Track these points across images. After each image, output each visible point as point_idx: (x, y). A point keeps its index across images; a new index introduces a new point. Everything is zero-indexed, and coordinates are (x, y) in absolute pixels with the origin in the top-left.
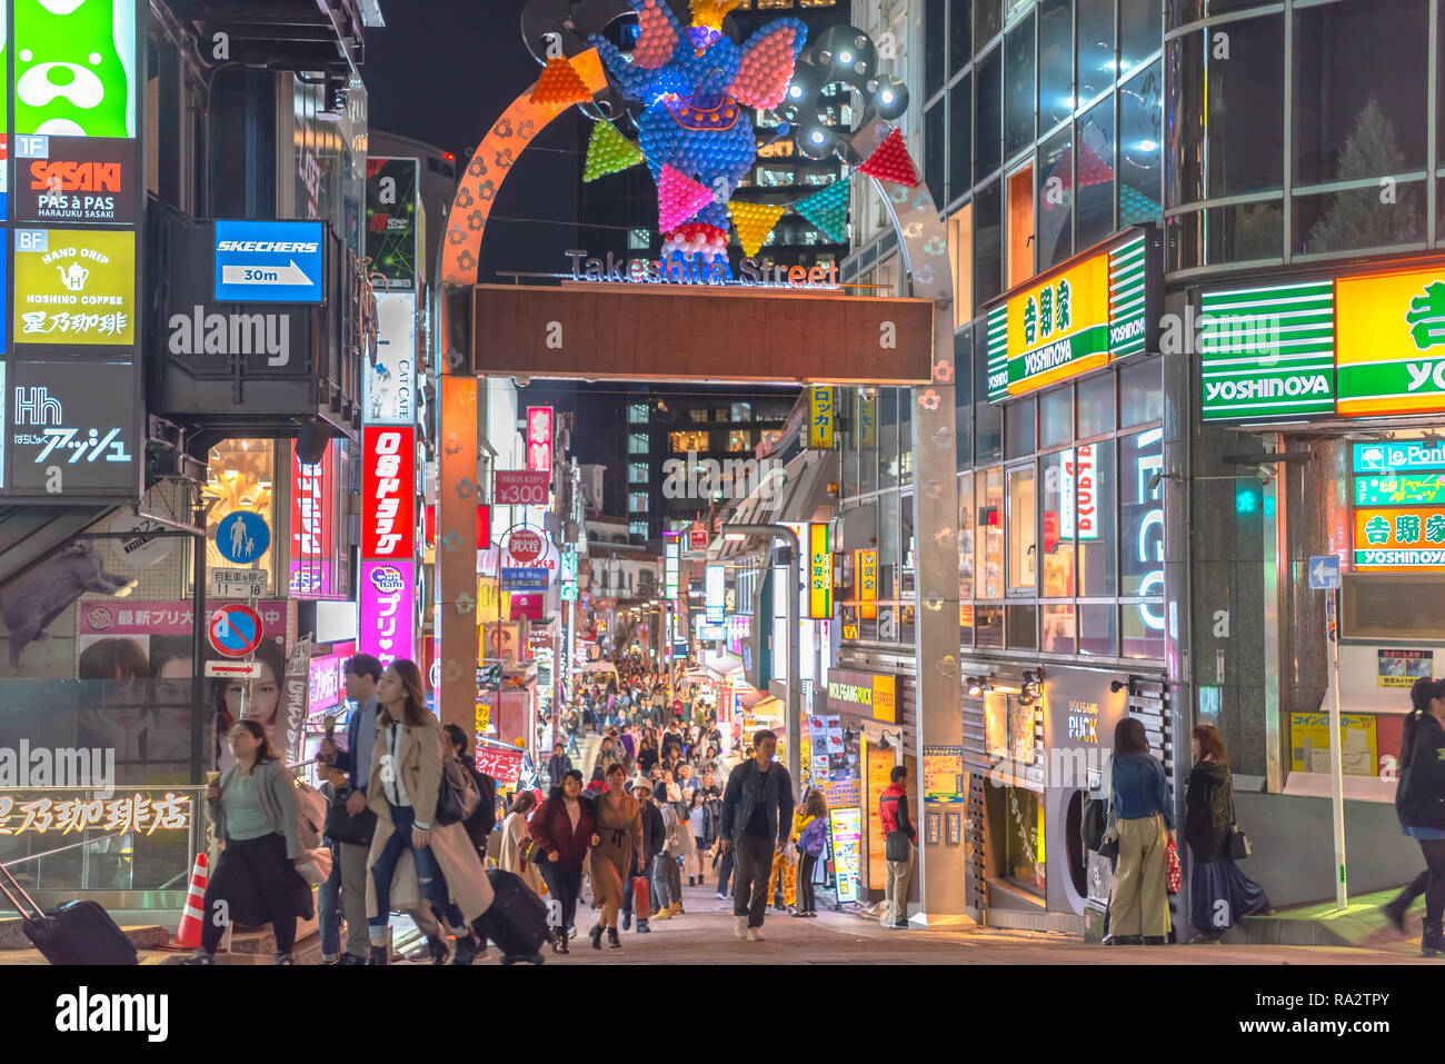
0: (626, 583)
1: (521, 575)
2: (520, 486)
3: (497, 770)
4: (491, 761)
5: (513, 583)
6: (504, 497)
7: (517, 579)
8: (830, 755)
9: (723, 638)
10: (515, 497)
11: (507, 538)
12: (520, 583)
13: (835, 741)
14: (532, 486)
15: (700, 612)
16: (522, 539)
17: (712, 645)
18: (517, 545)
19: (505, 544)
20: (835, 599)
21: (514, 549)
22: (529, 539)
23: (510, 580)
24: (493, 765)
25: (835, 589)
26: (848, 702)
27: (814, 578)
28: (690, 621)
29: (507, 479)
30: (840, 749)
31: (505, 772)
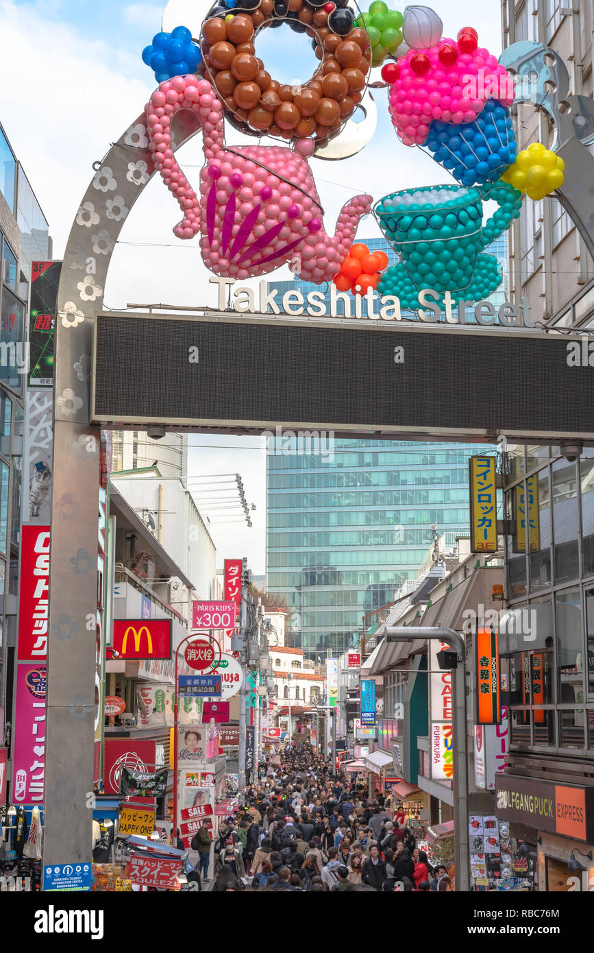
0: (301, 696)
1: (196, 682)
2: (212, 613)
3: (160, 877)
4: (153, 869)
5: (189, 690)
6: (199, 623)
7: (192, 686)
8: (487, 855)
9: (374, 737)
10: (207, 622)
11: (185, 645)
12: (195, 689)
13: (492, 842)
14: (221, 613)
15: (356, 716)
16: (197, 648)
17: (365, 742)
18: (192, 654)
19: (182, 651)
20: (502, 704)
21: (190, 658)
22: (203, 649)
23: (186, 687)
24: (155, 872)
25: (501, 692)
26: (521, 811)
27: (481, 682)
28: (348, 724)
29: (202, 608)
30: (497, 850)
31: (167, 878)
